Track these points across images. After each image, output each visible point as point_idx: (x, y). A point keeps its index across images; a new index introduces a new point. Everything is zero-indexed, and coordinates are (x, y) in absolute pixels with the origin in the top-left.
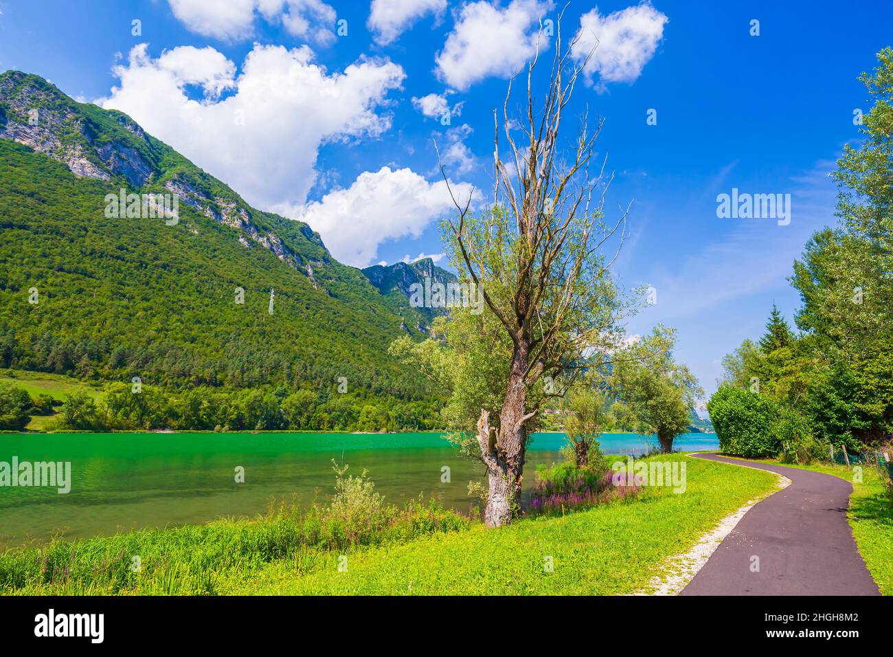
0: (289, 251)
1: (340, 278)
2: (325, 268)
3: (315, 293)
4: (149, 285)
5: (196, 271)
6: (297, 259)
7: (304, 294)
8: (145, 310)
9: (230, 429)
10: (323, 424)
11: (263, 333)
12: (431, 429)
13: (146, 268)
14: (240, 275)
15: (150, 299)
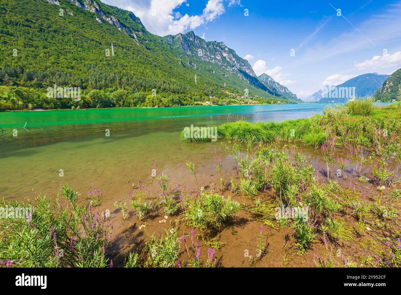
0: (122, 25)
1: (151, 40)
2: (144, 35)
3: (137, 47)
4: (47, 41)
5: (72, 34)
6: (128, 30)
7: (131, 47)
8: (45, 53)
9: (81, 108)
10: (131, 104)
11: (109, 64)
12: (187, 105)
13: (44, 32)
14: (98, 37)
15: (48, 48)
